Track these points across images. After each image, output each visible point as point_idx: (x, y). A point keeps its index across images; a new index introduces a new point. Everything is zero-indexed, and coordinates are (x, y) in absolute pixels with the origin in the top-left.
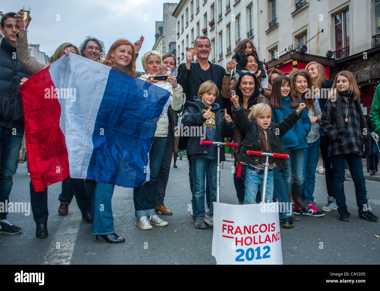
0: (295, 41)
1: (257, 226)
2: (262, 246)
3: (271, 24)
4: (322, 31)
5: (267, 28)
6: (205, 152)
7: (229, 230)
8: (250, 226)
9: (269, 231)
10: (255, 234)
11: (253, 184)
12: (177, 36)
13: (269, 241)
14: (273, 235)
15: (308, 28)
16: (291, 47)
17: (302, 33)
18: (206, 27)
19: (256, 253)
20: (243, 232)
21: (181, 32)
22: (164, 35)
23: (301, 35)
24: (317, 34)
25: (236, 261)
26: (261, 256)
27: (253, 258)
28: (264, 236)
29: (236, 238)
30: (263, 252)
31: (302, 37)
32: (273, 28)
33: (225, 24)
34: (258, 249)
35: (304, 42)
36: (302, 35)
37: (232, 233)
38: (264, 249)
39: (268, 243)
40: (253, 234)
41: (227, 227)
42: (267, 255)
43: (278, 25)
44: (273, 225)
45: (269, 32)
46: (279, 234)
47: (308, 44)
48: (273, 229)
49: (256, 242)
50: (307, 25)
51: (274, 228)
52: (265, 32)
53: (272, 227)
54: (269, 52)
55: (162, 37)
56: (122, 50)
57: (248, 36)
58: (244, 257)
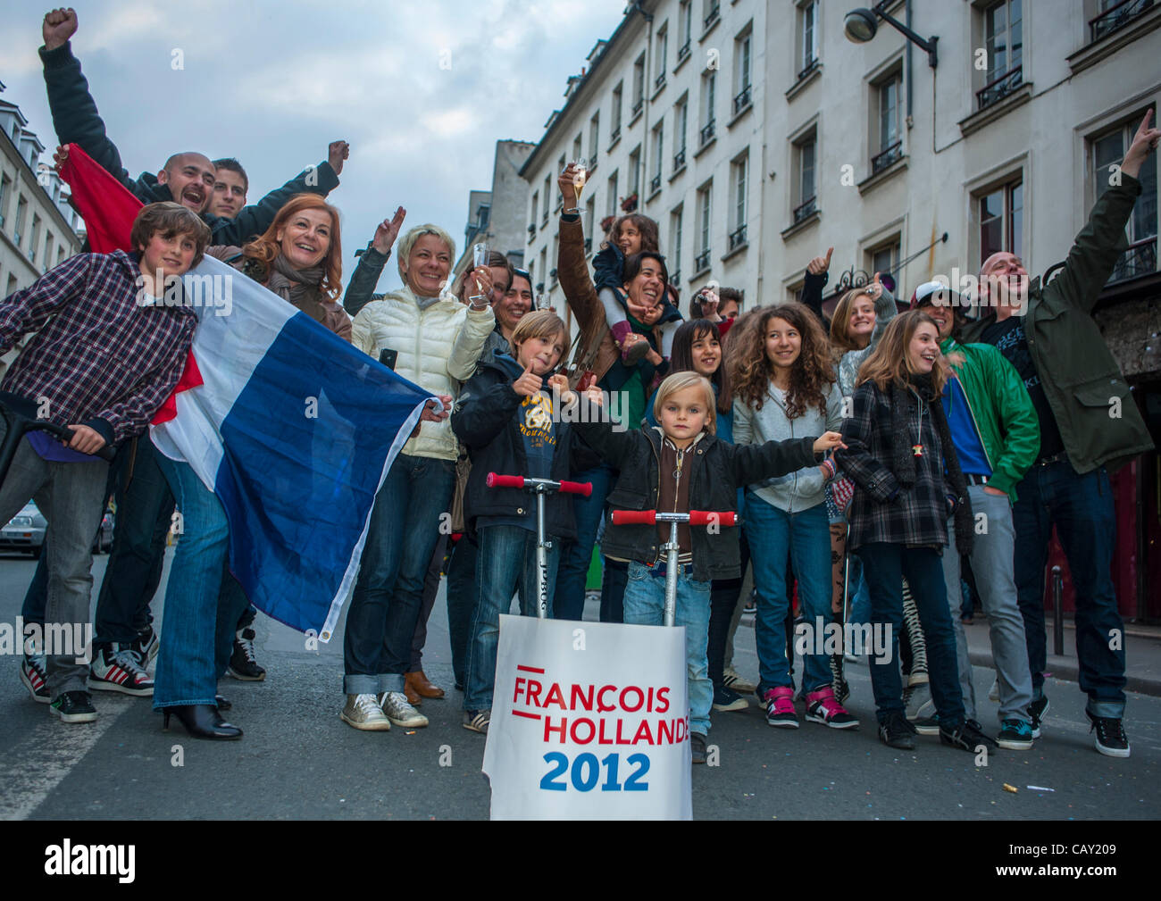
0: (866, 262)
1: (614, 689)
2: (624, 752)
3: (800, 213)
4: (945, 238)
5: (787, 223)
6: (520, 511)
7: (530, 693)
8: (592, 688)
9: (649, 709)
10: (604, 714)
11: (640, 605)
12: (528, 236)
13: (646, 741)
14: (662, 724)
15: (903, 227)
16: (848, 275)
17: (886, 242)
18: (612, 214)
19: (604, 771)
20: (568, 702)
21: (539, 223)
22: (492, 230)
23: (882, 247)
24: (929, 244)
25: (541, 787)
26: (618, 782)
27: (596, 783)
28: (631, 725)
29: (548, 719)
30: (625, 771)
31: (887, 252)
32: (804, 224)
33: (668, 208)
34: (612, 760)
35: (892, 265)
36: (888, 247)
37: (538, 704)
38: (631, 764)
39: (643, 747)
40: (599, 711)
41: (524, 686)
42: (638, 781)
43: (819, 215)
44: (664, 695)
45: (789, 236)
46: (681, 724)
47: (902, 272)
48: (662, 705)
49: (605, 738)
50: (901, 221)
51: (666, 702)
52: (780, 236)
53: (660, 698)
54: (790, 295)
55: (485, 235)
56: (303, 221)
57: (732, 243)
58: (566, 777)
